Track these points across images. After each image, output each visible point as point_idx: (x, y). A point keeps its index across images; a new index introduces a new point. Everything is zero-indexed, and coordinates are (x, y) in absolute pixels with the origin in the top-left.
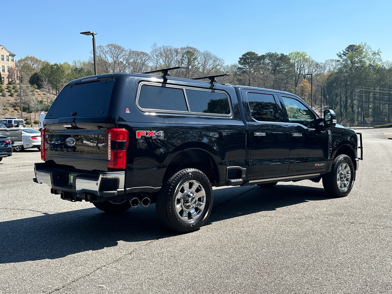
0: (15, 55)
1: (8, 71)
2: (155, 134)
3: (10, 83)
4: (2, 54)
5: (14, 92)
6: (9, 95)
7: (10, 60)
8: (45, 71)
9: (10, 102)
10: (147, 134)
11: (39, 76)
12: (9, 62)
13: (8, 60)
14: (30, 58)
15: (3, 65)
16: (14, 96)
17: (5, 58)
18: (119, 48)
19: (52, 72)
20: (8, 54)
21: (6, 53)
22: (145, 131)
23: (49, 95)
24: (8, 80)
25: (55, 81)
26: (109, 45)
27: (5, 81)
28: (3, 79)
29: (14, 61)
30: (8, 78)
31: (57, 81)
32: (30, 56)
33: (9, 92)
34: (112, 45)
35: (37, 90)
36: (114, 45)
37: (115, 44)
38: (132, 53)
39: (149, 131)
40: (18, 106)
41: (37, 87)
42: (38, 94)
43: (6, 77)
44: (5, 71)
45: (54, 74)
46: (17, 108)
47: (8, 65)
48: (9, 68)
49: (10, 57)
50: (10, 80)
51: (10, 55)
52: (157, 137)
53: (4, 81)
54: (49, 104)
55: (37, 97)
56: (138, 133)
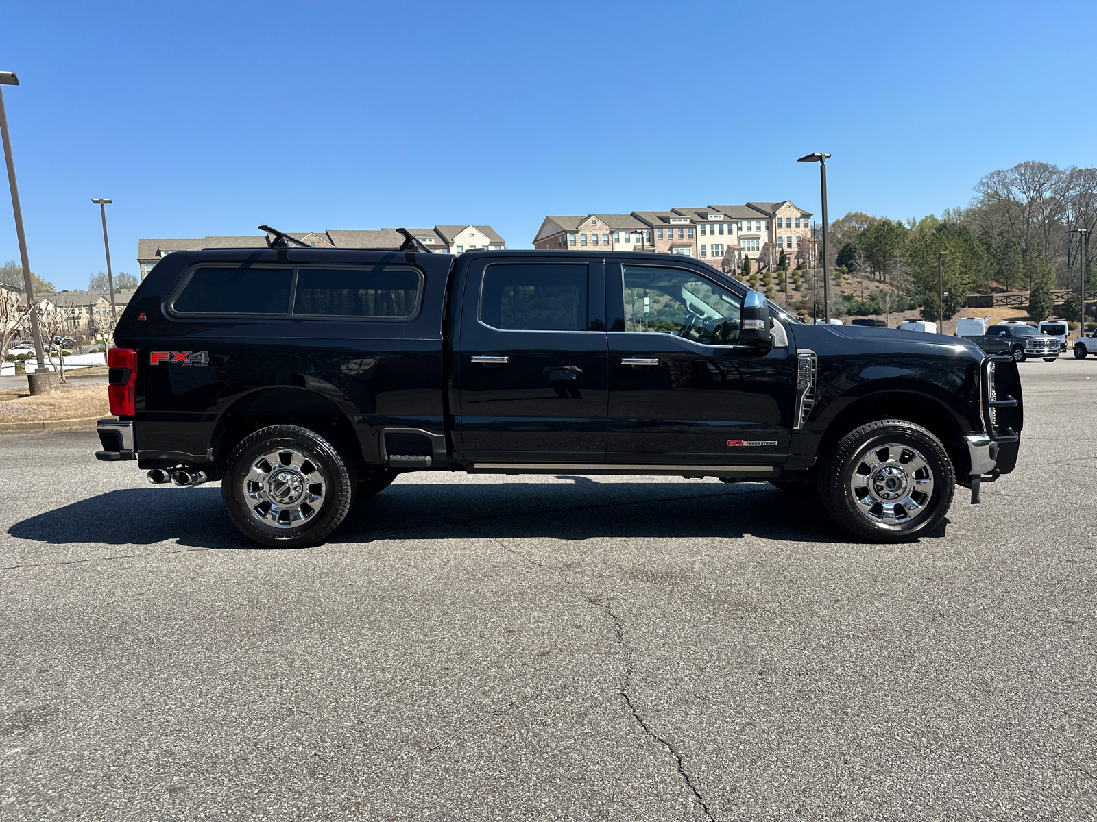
0: (811, 215)
1: (798, 245)
2: (188, 357)
3: (799, 267)
4: (788, 216)
5: (802, 282)
6: (793, 289)
7: (802, 225)
8: (866, 238)
9: (793, 300)
10: (172, 357)
11: (851, 249)
12: (799, 230)
13: (798, 225)
14: (855, 215)
15: (789, 235)
16: (803, 289)
17: (793, 223)
18: (1045, 167)
19: (878, 239)
20: (799, 215)
21: (794, 214)
22: (168, 352)
23: (866, 283)
24: (796, 262)
25: (881, 256)
26: (1020, 166)
27: (791, 263)
28: (787, 261)
29: (809, 226)
30: (797, 257)
31: (887, 255)
32: (854, 213)
33: (794, 283)
34: (1026, 165)
35: (846, 276)
36: (1031, 163)
37: (1033, 162)
38: (1077, 174)
39: (177, 353)
40: (805, 308)
41: (846, 269)
42: (848, 283)
43: (792, 257)
44: (793, 246)
45: (881, 242)
46: (803, 311)
47: (797, 235)
48: (800, 241)
49: (802, 220)
50: (801, 261)
51: (803, 216)
52: (193, 363)
53: (789, 264)
54: (865, 301)
55: (846, 288)
56: (155, 355)
